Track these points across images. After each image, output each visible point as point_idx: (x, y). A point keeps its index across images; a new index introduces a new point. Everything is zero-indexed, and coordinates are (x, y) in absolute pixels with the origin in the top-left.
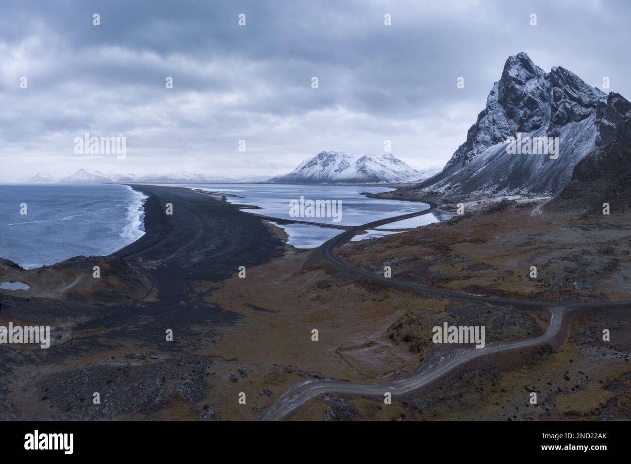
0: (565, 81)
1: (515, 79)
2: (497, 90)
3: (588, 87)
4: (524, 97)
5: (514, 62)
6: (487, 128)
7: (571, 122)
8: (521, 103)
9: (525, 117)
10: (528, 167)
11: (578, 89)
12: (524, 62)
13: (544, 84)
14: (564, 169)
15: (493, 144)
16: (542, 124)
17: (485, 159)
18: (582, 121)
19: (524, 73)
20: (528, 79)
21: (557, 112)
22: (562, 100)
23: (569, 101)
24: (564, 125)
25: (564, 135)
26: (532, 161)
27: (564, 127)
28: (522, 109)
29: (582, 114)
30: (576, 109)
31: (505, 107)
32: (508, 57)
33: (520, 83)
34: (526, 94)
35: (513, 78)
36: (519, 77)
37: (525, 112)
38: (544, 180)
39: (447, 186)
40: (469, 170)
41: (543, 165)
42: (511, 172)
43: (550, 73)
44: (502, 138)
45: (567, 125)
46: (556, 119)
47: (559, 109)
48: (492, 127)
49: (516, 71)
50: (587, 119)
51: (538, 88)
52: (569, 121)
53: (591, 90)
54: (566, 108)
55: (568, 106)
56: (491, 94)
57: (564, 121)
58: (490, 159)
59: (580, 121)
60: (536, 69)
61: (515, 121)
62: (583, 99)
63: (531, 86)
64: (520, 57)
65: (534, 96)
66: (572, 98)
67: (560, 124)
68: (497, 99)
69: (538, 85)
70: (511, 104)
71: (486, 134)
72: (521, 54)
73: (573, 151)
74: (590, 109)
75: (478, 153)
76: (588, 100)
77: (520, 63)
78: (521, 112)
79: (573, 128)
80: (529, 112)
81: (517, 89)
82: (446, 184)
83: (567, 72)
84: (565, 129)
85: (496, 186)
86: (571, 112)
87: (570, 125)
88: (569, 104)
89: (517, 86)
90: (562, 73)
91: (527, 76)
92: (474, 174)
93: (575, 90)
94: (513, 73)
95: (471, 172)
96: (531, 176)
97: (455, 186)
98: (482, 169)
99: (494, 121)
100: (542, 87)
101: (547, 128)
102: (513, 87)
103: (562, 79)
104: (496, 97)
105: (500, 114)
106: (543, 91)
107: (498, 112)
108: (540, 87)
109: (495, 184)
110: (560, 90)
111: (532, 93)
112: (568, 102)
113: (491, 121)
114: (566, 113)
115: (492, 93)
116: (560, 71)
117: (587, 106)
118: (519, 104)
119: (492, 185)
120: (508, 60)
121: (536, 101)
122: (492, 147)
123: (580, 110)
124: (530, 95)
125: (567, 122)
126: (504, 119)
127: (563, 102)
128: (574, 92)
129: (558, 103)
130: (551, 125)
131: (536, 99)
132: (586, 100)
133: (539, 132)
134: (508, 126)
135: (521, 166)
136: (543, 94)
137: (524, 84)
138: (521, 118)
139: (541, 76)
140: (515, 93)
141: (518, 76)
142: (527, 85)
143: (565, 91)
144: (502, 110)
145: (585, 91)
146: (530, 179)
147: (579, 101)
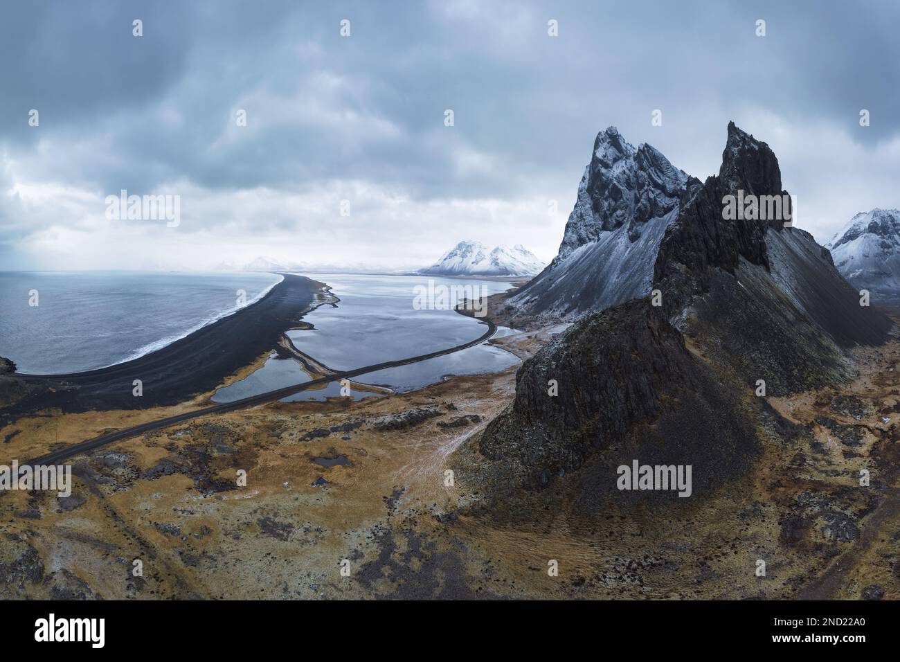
0: (651, 163)
1: (601, 162)
2: (588, 177)
3: (674, 170)
4: (609, 184)
5: (602, 139)
6: (576, 224)
7: (654, 217)
8: (606, 193)
9: (609, 210)
10: (602, 281)
11: (662, 172)
12: (613, 138)
13: (631, 167)
14: (637, 285)
15: (578, 245)
16: (625, 221)
17: (566, 266)
18: (665, 216)
19: (612, 152)
20: (615, 160)
21: (639, 205)
22: (646, 188)
23: (653, 189)
24: (646, 221)
25: (645, 236)
26: (608, 272)
27: (646, 224)
28: (606, 199)
29: (666, 206)
30: (659, 199)
31: (592, 198)
32: (597, 133)
33: (607, 166)
34: (611, 180)
35: (600, 160)
36: (606, 158)
37: (609, 204)
38: (615, 299)
39: (528, 298)
40: (550, 280)
41: (618, 277)
42: (584, 286)
43: (638, 153)
44: (587, 239)
45: (650, 221)
46: (638, 214)
47: (642, 200)
48: (579, 224)
49: (603, 150)
50: (670, 213)
51: (624, 172)
52: (651, 216)
53: (676, 174)
54: (649, 199)
55: (652, 196)
56: (582, 180)
57: (647, 216)
58: (571, 267)
59: (663, 215)
60: (626, 148)
61: (600, 215)
62: (667, 186)
63: (617, 170)
64: (609, 132)
65: (619, 182)
66: (656, 185)
67: (642, 220)
68: (586, 186)
69: (625, 169)
70: (596, 193)
71: (573, 233)
72: (610, 129)
73: (650, 260)
74: (675, 200)
75: (563, 258)
76: (672, 187)
77: (608, 140)
78: (606, 204)
79: (655, 225)
80: (613, 203)
81: (603, 175)
82: (526, 296)
83: (653, 150)
84: (647, 227)
85: (566, 306)
86: (653, 203)
87: (652, 221)
88: (653, 192)
89: (603, 170)
90: (648, 151)
91: (615, 157)
92: (553, 286)
93: (659, 174)
94: (599, 155)
95: (551, 281)
96: (603, 294)
97: (533, 299)
98: (561, 279)
99: (582, 215)
100: (629, 170)
101: (628, 226)
102: (599, 171)
103: (648, 160)
104: (585, 185)
105: (588, 206)
106: (629, 176)
107: (586, 204)
108: (627, 171)
109: (566, 301)
110: (644, 174)
111: (618, 179)
112: (651, 191)
113: (579, 215)
114: (649, 205)
115: (584, 178)
116: (645, 149)
117: (671, 196)
118: (604, 194)
119: (562, 304)
120: (597, 137)
121: (620, 189)
122: (577, 250)
123: (664, 201)
124: (615, 182)
125: (650, 218)
126: (591, 213)
127: (646, 191)
128: (659, 176)
129: (641, 192)
130: (632, 222)
131: (620, 187)
132: (670, 187)
133: (620, 231)
134: (593, 222)
135: (595, 279)
136: (629, 179)
137: (611, 168)
138: (605, 212)
139: (630, 156)
140: (601, 179)
141: (605, 156)
142: (614, 168)
143: (650, 175)
144: (589, 201)
145: (669, 175)
146: (602, 297)
147: (662, 188)
